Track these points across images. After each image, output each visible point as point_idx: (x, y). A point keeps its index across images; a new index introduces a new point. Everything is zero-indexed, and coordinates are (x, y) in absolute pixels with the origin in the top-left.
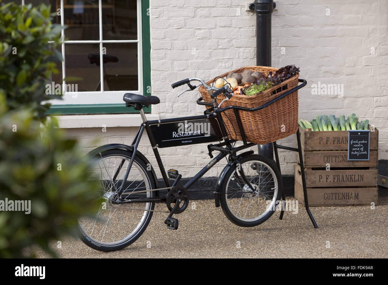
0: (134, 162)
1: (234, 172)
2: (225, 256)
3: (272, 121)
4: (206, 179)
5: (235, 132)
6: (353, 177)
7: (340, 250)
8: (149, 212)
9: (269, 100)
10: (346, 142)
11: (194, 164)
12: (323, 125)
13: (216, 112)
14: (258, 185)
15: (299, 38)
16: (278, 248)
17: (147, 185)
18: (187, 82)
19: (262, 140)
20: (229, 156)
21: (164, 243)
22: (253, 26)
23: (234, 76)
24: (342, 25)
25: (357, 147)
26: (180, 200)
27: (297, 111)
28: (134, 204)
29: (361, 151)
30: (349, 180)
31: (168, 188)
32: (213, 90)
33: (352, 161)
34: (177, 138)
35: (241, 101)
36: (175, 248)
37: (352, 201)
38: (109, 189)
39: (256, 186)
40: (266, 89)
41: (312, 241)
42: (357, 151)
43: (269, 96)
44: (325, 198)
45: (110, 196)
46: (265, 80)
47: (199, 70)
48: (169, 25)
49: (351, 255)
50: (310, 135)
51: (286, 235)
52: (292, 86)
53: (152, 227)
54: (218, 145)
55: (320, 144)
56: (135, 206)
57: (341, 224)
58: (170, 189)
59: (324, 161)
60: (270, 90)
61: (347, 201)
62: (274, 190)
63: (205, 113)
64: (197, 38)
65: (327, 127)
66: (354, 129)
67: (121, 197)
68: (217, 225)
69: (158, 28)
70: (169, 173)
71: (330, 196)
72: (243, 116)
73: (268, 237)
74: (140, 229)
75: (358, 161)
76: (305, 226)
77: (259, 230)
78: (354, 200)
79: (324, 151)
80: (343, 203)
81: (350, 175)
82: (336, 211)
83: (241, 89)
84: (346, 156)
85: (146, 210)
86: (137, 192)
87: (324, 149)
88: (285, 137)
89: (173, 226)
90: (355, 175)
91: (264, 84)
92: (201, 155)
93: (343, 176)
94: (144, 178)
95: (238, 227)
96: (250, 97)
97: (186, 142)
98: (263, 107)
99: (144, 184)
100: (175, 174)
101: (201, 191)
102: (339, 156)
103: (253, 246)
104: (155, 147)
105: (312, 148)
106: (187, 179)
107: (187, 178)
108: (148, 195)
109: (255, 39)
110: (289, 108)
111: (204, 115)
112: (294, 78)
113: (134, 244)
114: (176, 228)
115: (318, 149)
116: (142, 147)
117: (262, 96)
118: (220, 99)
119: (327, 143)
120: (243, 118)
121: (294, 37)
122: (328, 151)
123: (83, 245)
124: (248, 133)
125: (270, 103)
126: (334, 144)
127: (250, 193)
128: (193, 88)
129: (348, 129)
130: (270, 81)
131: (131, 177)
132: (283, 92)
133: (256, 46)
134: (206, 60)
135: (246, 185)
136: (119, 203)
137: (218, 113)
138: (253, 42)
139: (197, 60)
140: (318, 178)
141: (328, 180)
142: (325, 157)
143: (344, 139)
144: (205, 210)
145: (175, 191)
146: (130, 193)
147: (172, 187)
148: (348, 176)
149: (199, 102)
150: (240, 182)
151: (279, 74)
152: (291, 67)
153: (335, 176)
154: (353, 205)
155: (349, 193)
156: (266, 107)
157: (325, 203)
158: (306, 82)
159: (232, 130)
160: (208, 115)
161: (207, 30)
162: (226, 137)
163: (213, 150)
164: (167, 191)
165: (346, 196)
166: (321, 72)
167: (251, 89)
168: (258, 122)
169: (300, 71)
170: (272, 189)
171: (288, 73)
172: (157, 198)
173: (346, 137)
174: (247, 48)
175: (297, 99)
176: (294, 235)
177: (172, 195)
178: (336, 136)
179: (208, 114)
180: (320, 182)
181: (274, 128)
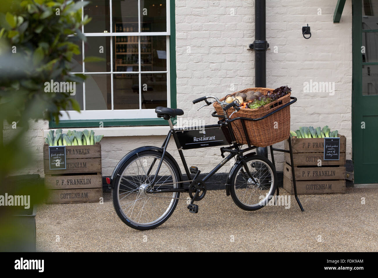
0: (163, 160)
1: (241, 169)
2: (235, 234)
3: (271, 129)
4: (218, 174)
5: (242, 138)
6: (328, 172)
7: (324, 229)
8: (175, 199)
9: (268, 112)
10: (323, 146)
11: (209, 163)
12: (305, 134)
13: (227, 122)
14: (259, 178)
15: (286, 70)
16: (276, 227)
17: (174, 179)
18: (204, 99)
19: (262, 144)
20: (237, 156)
21: (187, 223)
22: (252, 61)
23: (240, 95)
24: (317, 60)
25: (331, 150)
26: (199, 190)
27: (290, 121)
28: (164, 193)
29: (333, 154)
30: (325, 175)
31: (190, 181)
32: (225, 105)
33: (327, 161)
34: (197, 142)
35: (246, 113)
36: (196, 227)
37: (326, 191)
38: (144, 181)
39: (258, 179)
40: (266, 103)
41: (301, 222)
42: (331, 153)
43: (268, 110)
44: (307, 189)
45: (145, 187)
46: (265, 97)
47: (213, 94)
48: (190, 60)
49: (334, 233)
50: (296, 141)
51: (281, 217)
52: (286, 102)
53: (178, 210)
54: (228, 148)
55: (303, 148)
56: (165, 195)
57: (321, 208)
58: (192, 182)
59: (306, 161)
60: (269, 104)
61: (323, 191)
62: (271, 182)
63: (219, 123)
64: (211, 69)
65: (308, 135)
66: (327, 136)
67: (153, 188)
68: (227, 209)
69: (182, 62)
70: (190, 169)
71: (310, 187)
72: (248, 125)
73: (267, 219)
74: (168, 213)
75: (331, 161)
76: (294, 210)
77: (260, 213)
78: (328, 190)
79: (306, 153)
80: (320, 192)
81: (325, 171)
82: (316, 198)
83: (247, 104)
84: (322, 157)
85: (173, 198)
86: (166, 184)
87: (307, 151)
88: (280, 141)
89: (194, 211)
90: (329, 171)
91: (265, 100)
92: (213, 157)
93: (320, 172)
94: (171, 173)
95: (243, 211)
96: (254, 110)
97: (204, 145)
98: (264, 118)
99: (171, 178)
100: (195, 170)
101: (214, 184)
102: (317, 157)
103: (256, 226)
104: (180, 149)
105: (297, 151)
106: (203, 175)
107: (203, 173)
108: (175, 186)
109: (254, 70)
110: (284, 119)
111: (218, 124)
112: (287, 96)
113: (164, 224)
114: (197, 212)
115: (302, 152)
116: (170, 151)
117: (263, 109)
118: (230, 112)
119: (308, 148)
120: (248, 126)
121: (283, 69)
122: (309, 153)
123: (124, 225)
124: (252, 138)
125: (269, 115)
126: (313, 148)
127: (253, 185)
128: (209, 104)
129: (323, 137)
130: (270, 97)
131: (162, 173)
132: (279, 106)
133: (255, 76)
134: (217, 86)
135: (250, 179)
136: (152, 193)
137: (229, 123)
138: (252, 73)
139: (211, 86)
140: (302, 173)
141: (309, 175)
142: (307, 158)
143: (321, 144)
144: (217, 197)
145: (195, 183)
146: (160, 185)
147: (193, 180)
148: (323, 172)
149: (214, 115)
150: (246, 176)
151: (276, 93)
152: (284, 87)
153: (314, 172)
154: (327, 194)
155: (324, 185)
156: (267, 117)
157: (307, 192)
158: (296, 99)
159: (239, 136)
160: (221, 125)
161: (218, 64)
162: (235, 142)
163: (225, 152)
164: (190, 183)
165: (323, 187)
166: (302, 95)
167: (254, 104)
168: (260, 130)
169: (291, 91)
170: (270, 181)
171: (283, 92)
172: (182, 189)
173: (322, 143)
174: (248, 77)
175: (289, 112)
176: (287, 217)
177: (193, 186)
178: (315, 142)
179: (221, 123)
180: (303, 176)
181: (272, 134)
